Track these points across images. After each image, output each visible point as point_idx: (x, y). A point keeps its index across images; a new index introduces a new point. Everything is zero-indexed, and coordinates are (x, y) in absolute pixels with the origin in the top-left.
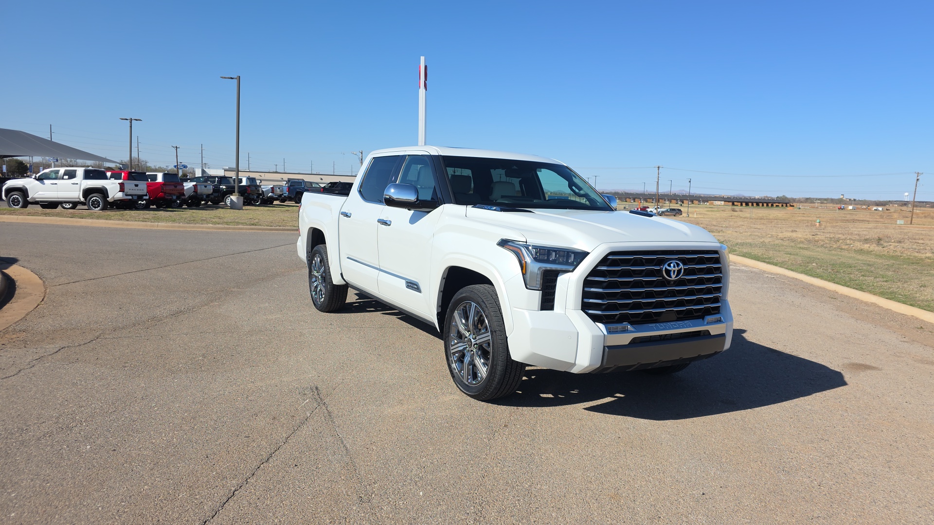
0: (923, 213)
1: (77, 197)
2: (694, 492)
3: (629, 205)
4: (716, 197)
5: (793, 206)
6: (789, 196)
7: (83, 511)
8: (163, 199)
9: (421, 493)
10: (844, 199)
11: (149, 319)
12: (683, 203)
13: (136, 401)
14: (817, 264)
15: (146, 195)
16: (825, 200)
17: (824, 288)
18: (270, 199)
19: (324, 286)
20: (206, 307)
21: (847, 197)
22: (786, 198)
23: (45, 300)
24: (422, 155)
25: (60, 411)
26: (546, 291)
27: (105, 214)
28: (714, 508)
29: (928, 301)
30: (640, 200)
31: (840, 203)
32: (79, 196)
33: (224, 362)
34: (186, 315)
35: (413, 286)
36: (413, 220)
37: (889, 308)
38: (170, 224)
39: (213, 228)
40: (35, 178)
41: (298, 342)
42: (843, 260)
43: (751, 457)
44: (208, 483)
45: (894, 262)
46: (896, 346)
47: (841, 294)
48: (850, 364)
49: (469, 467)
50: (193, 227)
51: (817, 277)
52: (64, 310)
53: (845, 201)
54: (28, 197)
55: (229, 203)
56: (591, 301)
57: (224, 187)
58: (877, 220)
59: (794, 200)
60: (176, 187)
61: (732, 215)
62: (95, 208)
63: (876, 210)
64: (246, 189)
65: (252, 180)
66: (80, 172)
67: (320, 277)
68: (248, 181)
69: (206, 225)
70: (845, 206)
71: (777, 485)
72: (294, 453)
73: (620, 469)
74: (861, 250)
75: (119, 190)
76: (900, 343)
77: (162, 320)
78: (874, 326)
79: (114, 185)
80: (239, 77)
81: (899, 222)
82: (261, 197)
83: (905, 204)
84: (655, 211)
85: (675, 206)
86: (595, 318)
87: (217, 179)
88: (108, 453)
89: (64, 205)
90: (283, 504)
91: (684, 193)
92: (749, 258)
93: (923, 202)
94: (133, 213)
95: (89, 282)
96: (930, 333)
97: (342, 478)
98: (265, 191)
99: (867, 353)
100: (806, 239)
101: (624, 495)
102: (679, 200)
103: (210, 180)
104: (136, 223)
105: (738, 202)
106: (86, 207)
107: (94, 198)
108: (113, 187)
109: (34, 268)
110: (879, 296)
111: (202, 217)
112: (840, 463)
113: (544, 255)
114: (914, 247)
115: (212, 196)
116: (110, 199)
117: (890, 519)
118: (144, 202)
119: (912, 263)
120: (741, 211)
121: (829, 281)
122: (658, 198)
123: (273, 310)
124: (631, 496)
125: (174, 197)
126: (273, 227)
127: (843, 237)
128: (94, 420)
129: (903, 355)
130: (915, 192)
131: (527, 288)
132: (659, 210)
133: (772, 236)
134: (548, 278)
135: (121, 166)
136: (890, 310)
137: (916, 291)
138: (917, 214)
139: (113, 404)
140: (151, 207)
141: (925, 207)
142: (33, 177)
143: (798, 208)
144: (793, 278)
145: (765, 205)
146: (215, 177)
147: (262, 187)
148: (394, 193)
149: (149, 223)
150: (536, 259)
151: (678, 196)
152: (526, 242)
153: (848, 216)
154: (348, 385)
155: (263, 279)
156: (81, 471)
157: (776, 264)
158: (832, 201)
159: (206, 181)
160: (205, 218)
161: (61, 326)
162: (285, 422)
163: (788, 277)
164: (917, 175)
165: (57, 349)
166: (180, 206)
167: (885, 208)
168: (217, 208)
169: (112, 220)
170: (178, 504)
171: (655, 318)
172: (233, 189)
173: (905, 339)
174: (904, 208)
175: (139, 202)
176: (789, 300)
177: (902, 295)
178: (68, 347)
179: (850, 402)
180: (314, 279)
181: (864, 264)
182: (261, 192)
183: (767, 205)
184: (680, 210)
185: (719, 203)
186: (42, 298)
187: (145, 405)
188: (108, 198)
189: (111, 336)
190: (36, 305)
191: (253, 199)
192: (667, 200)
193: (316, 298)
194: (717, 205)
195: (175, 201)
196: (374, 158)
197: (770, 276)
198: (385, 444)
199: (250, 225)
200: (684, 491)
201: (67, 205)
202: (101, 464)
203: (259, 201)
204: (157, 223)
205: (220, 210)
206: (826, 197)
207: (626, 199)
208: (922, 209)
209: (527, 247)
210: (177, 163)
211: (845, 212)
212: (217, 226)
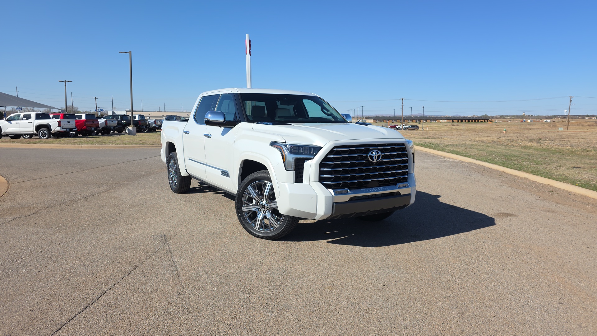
0: (576, 123)
1: (32, 131)
2: (379, 285)
3: (385, 124)
4: (442, 117)
5: (492, 121)
6: (489, 115)
7: (17, 303)
8: (86, 130)
9: (215, 289)
10: (525, 115)
11: (70, 201)
12: (420, 122)
13: (55, 246)
14: (495, 155)
15: (75, 128)
16: (513, 116)
17: (497, 170)
18: (154, 128)
19: (176, 177)
20: (106, 193)
21: (527, 114)
22: (487, 116)
23: (7, 192)
24: (228, 94)
25: (10, 252)
26: (298, 171)
27: (50, 141)
28: (388, 293)
29: (560, 175)
30: (393, 121)
31: (522, 118)
32: (33, 130)
33: (112, 223)
34: (93, 198)
35: (225, 173)
36: (224, 133)
37: (535, 181)
38: (89, 145)
39: (116, 147)
40: (6, 120)
41: (158, 210)
42: (512, 153)
43: (420, 265)
44: (91, 287)
45: (545, 152)
46: (532, 202)
47: (507, 173)
48: (499, 214)
49: (247, 275)
50: (104, 147)
51: (494, 164)
52: (19, 197)
53: (525, 116)
54: (2, 132)
55: (128, 131)
56: (325, 176)
57: (124, 122)
58: (547, 128)
59: (492, 117)
60: (93, 122)
61: (452, 128)
62: (44, 137)
63: (546, 122)
64: (138, 122)
65: (142, 117)
66: (33, 115)
67: (174, 172)
68: (139, 117)
69: (112, 145)
70: (526, 120)
71: (430, 280)
72: (145, 270)
73: (338, 274)
74: (526, 146)
75: (58, 125)
76: (536, 201)
77: (77, 201)
78: (522, 191)
79: (55, 122)
80: (131, 51)
81: (560, 129)
82: (148, 127)
83: (565, 117)
84: (401, 128)
85: (414, 124)
86: (327, 186)
87: (120, 117)
88: (35, 273)
89: (25, 136)
90: (133, 297)
91: (421, 115)
92: (453, 154)
93: (577, 116)
94: (67, 139)
95: (36, 181)
96: (557, 194)
97: (171, 282)
98: (151, 123)
99: (512, 207)
100: (492, 141)
101: (336, 287)
102: (417, 120)
103: (115, 117)
104: (68, 145)
105: (456, 120)
106: (38, 137)
107: (43, 131)
108: (54, 124)
109: (3, 174)
110: (530, 173)
111: (110, 140)
112: (473, 268)
113: (296, 149)
114: (561, 143)
115: (117, 128)
116: (52, 131)
117: (494, 297)
118: (74, 132)
119: (557, 153)
120: (458, 126)
121: (501, 165)
122: (403, 119)
123: (146, 193)
124: (340, 288)
125: (93, 129)
126: (154, 145)
127: (517, 139)
128: (29, 256)
129: (535, 208)
130: (570, 109)
131: (286, 170)
132: (404, 127)
133: (471, 140)
134: (298, 163)
135: (60, 111)
136: (536, 181)
137: (554, 170)
138: (572, 123)
139: (42, 247)
140: (79, 135)
141: (578, 119)
142: (4, 119)
143: (495, 122)
144: (479, 165)
145: (473, 121)
146: (118, 115)
147: (148, 121)
148: (210, 117)
149: (76, 145)
150: (291, 152)
151: (417, 117)
152: (286, 143)
153: (528, 126)
154: (184, 233)
155: (143, 176)
156: (18, 283)
157: (469, 157)
158: (518, 117)
159: (113, 118)
160: (112, 141)
161: (16, 206)
162: (142, 254)
163: (476, 164)
164: (570, 98)
165: (12, 219)
166: (97, 134)
167: (552, 120)
168: (120, 135)
169: (54, 144)
170: (72, 298)
171: (365, 185)
172: (130, 123)
173: (539, 199)
174: (564, 120)
175: (71, 133)
176: (472, 178)
177: (544, 172)
178: (19, 217)
179: (492, 234)
180: (171, 174)
181: (526, 154)
182: (148, 124)
183: (475, 121)
184: (417, 126)
185: (443, 121)
186: (6, 190)
187: (61, 248)
188: (51, 130)
189: (45, 211)
190: (2, 195)
191: (143, 129)
192: (410, 120)
193: (172, 185)
194: (442, 122)
195: (94, 131)
196: (202, 97)
197: (464, 164)
198: (200, 264)
199: (140, 144)
200: (373, 285)
201: (26, 136)
202: (30, 279)
203: (147, 129)
204: (81, 145)
205: (122, 136)
206: (513, 115)
207: (383, 120)
208: (576, 120)
209: (285, 146)
210: (97, 108)
211: (526, 124)
212: (119, 145)
